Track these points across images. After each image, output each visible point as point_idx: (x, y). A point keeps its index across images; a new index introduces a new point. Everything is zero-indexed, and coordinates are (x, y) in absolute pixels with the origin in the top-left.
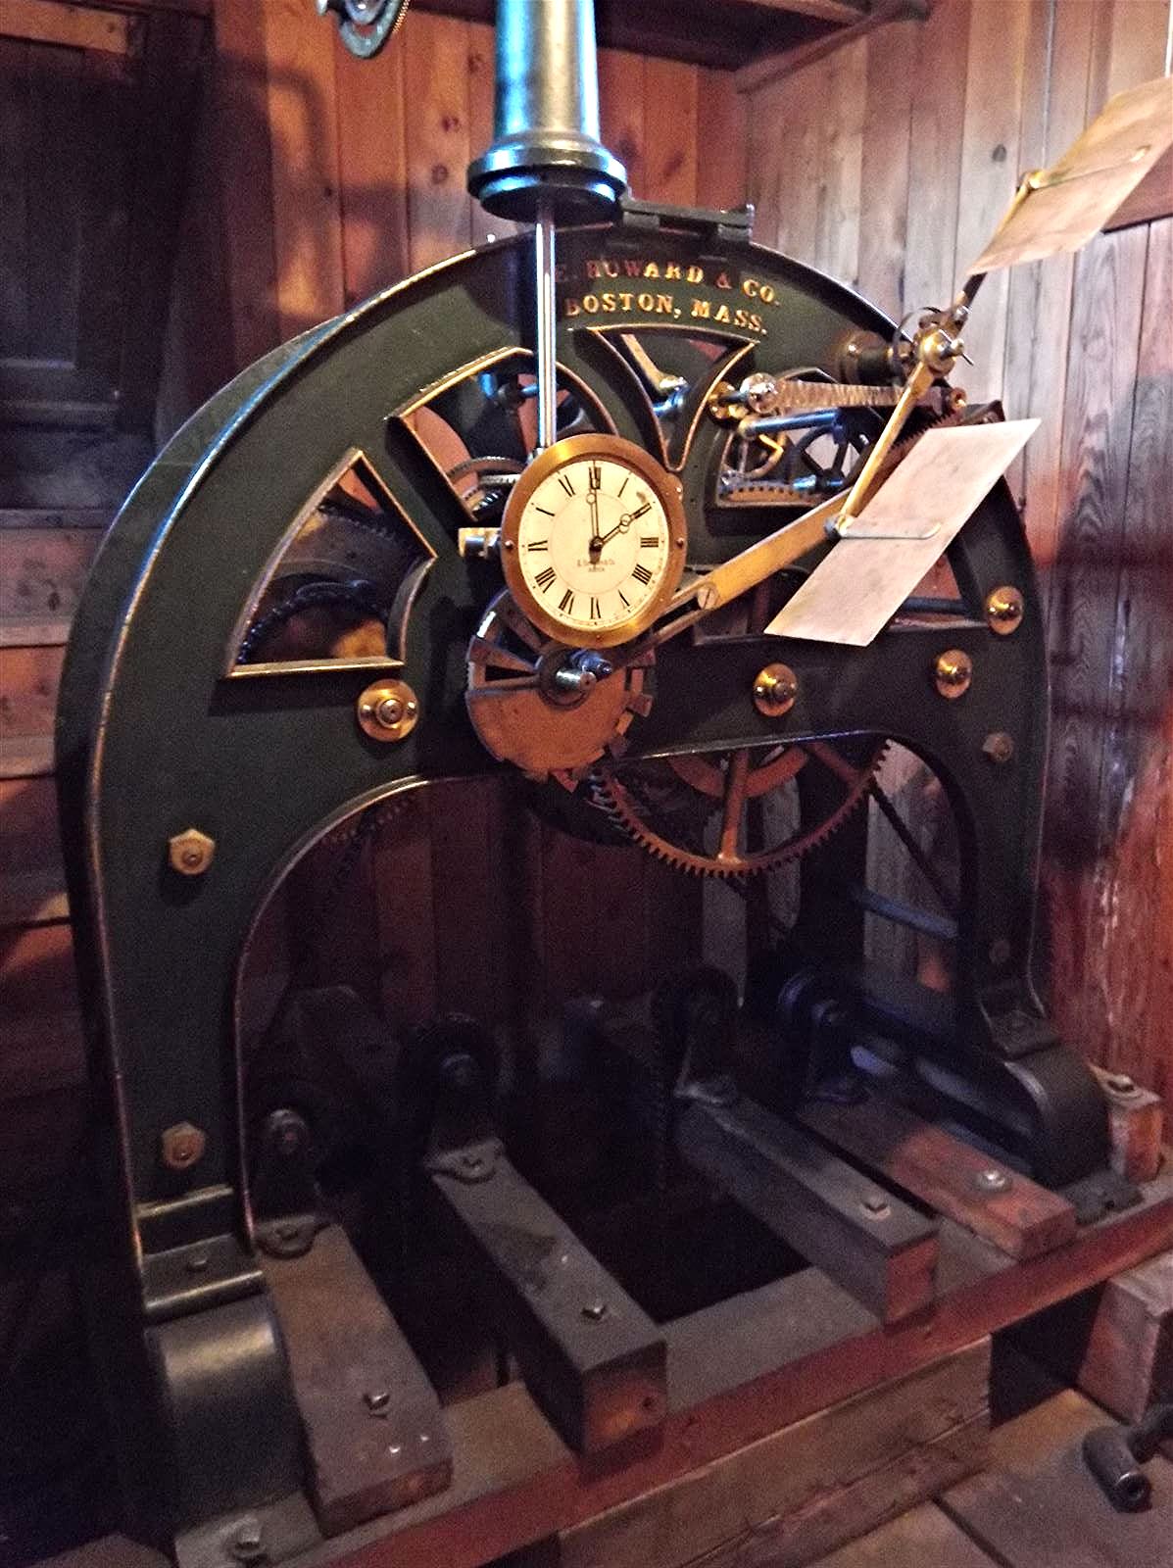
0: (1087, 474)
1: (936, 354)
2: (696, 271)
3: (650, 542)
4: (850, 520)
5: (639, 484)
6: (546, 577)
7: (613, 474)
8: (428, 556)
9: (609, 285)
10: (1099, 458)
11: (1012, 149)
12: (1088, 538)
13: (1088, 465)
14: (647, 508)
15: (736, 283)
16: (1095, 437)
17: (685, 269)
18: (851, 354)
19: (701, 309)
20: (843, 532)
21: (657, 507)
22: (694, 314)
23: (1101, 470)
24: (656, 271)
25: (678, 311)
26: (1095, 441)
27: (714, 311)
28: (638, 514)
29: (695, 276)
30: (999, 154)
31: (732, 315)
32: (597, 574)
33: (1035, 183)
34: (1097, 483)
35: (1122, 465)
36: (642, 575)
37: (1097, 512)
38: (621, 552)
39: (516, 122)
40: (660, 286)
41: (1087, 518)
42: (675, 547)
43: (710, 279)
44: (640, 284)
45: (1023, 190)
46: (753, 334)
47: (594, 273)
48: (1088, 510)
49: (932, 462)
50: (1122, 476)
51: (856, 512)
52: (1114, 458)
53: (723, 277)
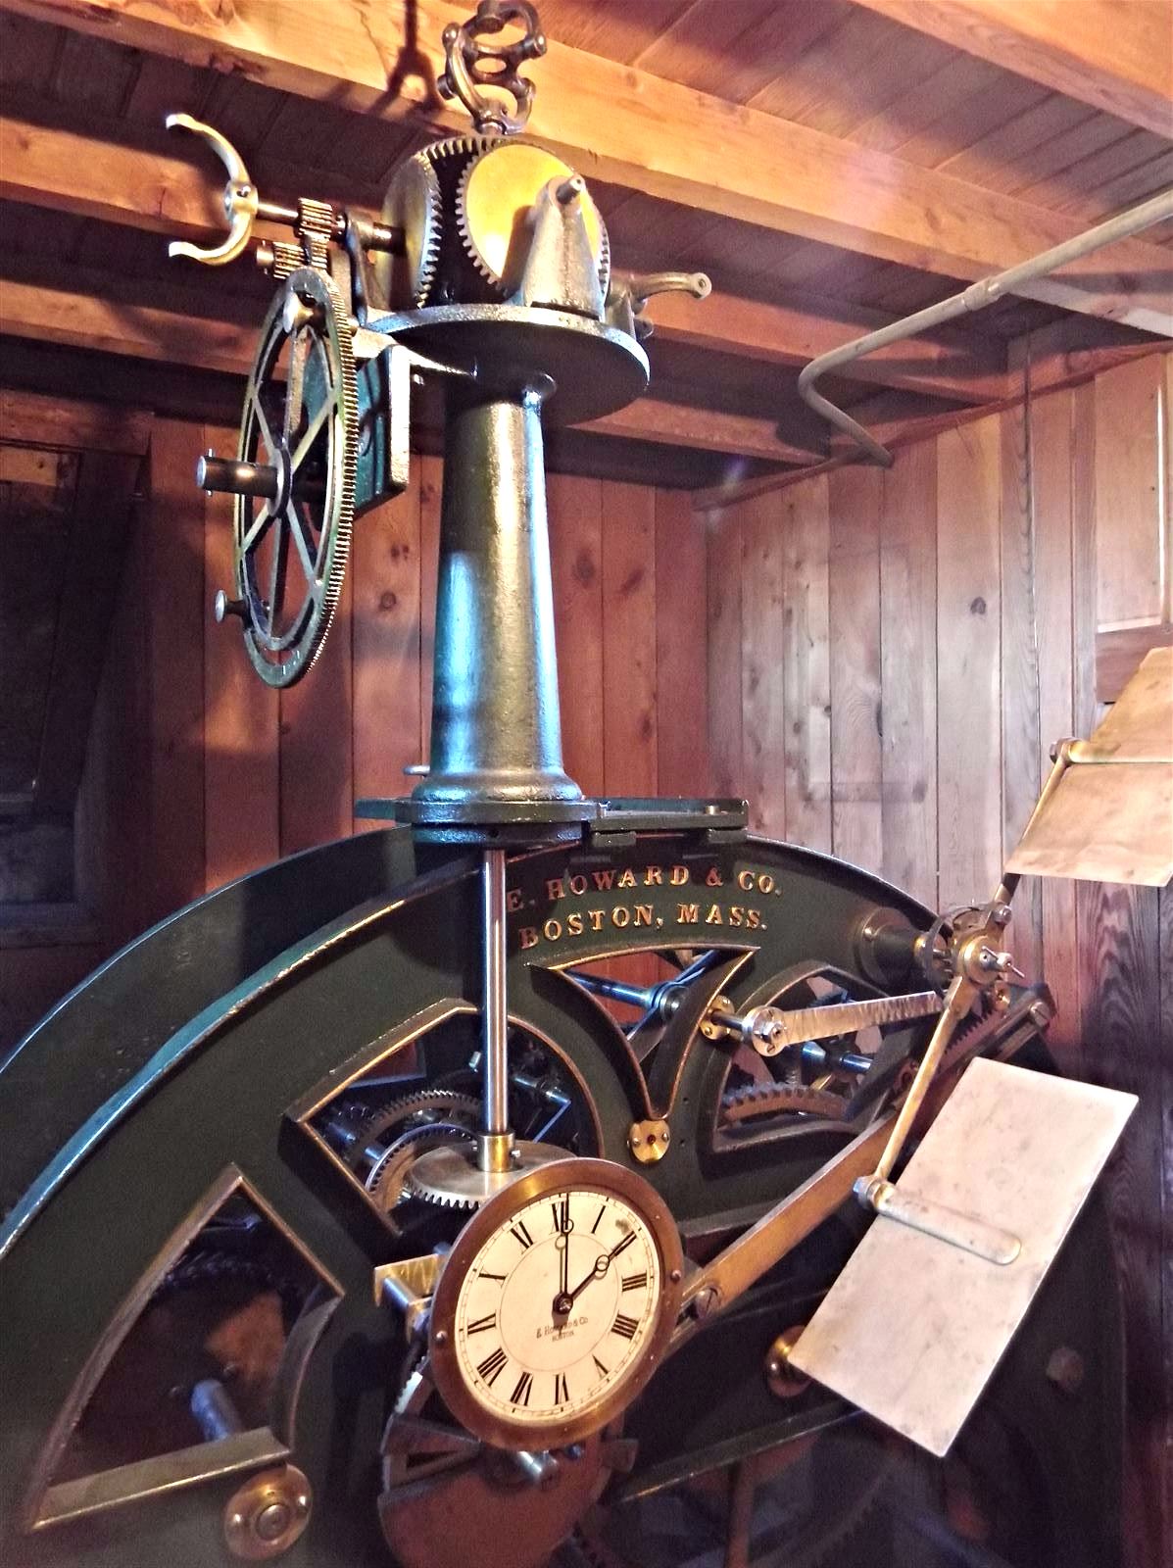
0: (1109, 956)
1: (976, 963)
2: (681, 871)
3: (635, 1282)
4: (889, 1190)
5: (619, 1210)
6: (493, 1365)
7: (584, 1204)
8: (328, 1293)
9: (576, 905)
10: (1123, 940)
11: (992, 603)
12: (1117, 1027)
13: (1109, 945)
14: (631, 1238)
15: (729, 877)
16: (1115, 915)
17: (667, 869)
18: (867, 939)
19: (690, 912)
20: (881, 1206)
21: (644, 1235)
22: (680, 920)
23: (1126, 953)
24: (631, 878)
25: (660, 921)
26: (1114, 920)
27: (704, 914)
28: (618, 1251)
29: (680, 878)
30: (978, 606)
31: (725, 913)
32: (563, 1342)
33: (1075, 757)
34: (1123, 968)
35: (1150, 952)
36: (624, 1327)
37: (1126, 998)
38: (597, 1306)
39: (458, 763)
40: (639, 894)
41: (1112, 1005)
42: (670, 1283)
43: (698, 877)
44: (615, 895)
45: (1060, 761)
46: (753, 935)
47: (556, 894)
48: (1114, 996)
49: (989, 1119)
50: (1152, 965)
51: (894, 1175)
52: (1141, 945)
53: (713, 873)
